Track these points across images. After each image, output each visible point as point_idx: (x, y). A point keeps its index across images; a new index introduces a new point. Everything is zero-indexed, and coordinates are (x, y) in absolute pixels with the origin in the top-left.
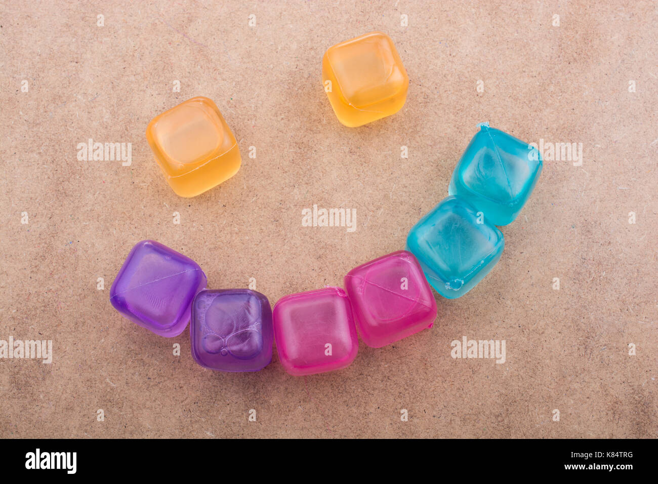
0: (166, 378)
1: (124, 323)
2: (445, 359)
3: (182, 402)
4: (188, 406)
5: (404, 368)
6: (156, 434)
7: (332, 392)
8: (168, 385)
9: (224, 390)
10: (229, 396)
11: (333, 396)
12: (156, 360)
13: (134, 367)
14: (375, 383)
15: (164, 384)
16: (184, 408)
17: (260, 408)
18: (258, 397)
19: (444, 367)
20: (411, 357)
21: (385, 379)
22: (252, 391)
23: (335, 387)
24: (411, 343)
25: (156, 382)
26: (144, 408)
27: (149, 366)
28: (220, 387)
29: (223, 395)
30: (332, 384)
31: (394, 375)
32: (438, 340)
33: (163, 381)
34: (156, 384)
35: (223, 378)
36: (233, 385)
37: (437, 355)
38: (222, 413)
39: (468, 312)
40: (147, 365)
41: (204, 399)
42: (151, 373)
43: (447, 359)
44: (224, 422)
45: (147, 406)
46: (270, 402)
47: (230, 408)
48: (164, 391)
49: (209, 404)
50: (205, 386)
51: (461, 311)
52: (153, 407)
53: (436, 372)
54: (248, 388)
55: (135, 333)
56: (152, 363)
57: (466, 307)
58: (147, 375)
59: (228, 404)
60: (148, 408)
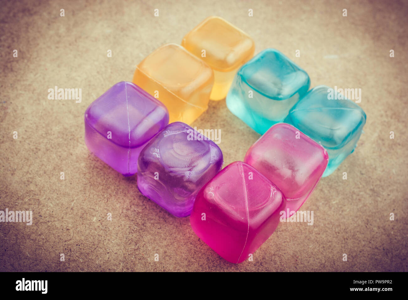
0: (56, 219)
1: (31, 169)
2: (314, 260)
3: (65, 241)
4: (70, 246)
5: (276, 259)
6: (33, 263)
7: (207, 264)
8: (57, 225)
9: (107, 241)
10: (110, 246)
11: (207, 267)
12: (51, 203)
13: (30, 204)
14: (248, 265)
15: (53, 223)
16: (66, 247)
17: (137, 262)
18: (137, 253)
19: (313, 266)
20: (284, 252)
21: (258, 265)
22: (133, 247)
23: (211, 261)
24: (285, 241)
25: (46, 220)
26: (28, 239)
27: (44, 206)
28: (104, 237)
29: (105, 244)
30: (208, 258)
31: (266, 263)
32: (310, 244)
33: (52, 221)
34: (46, 222)
35: (109, 231)
36: (116, 238)
37: (308, 256)
38: (100, 258)
39: (339, 228)
40: (42, 205)
41: (87, 244)
42: (44, 212)
43: (316, 260)
44: (100, 267)
45: (32, 238)
46: (148, 260)
47: (109, 256)
48: (51, 229)
49: (91, 248)
50: (91, 233)
51: (333, 226)
52: (37, 240)
53: (305, 268)
54: (130, 244)
55: (39, 178)
56: (47, 205)
57: (337, 224)
58: (39, 213)
59: (108, 253)
60: (32, 239)
